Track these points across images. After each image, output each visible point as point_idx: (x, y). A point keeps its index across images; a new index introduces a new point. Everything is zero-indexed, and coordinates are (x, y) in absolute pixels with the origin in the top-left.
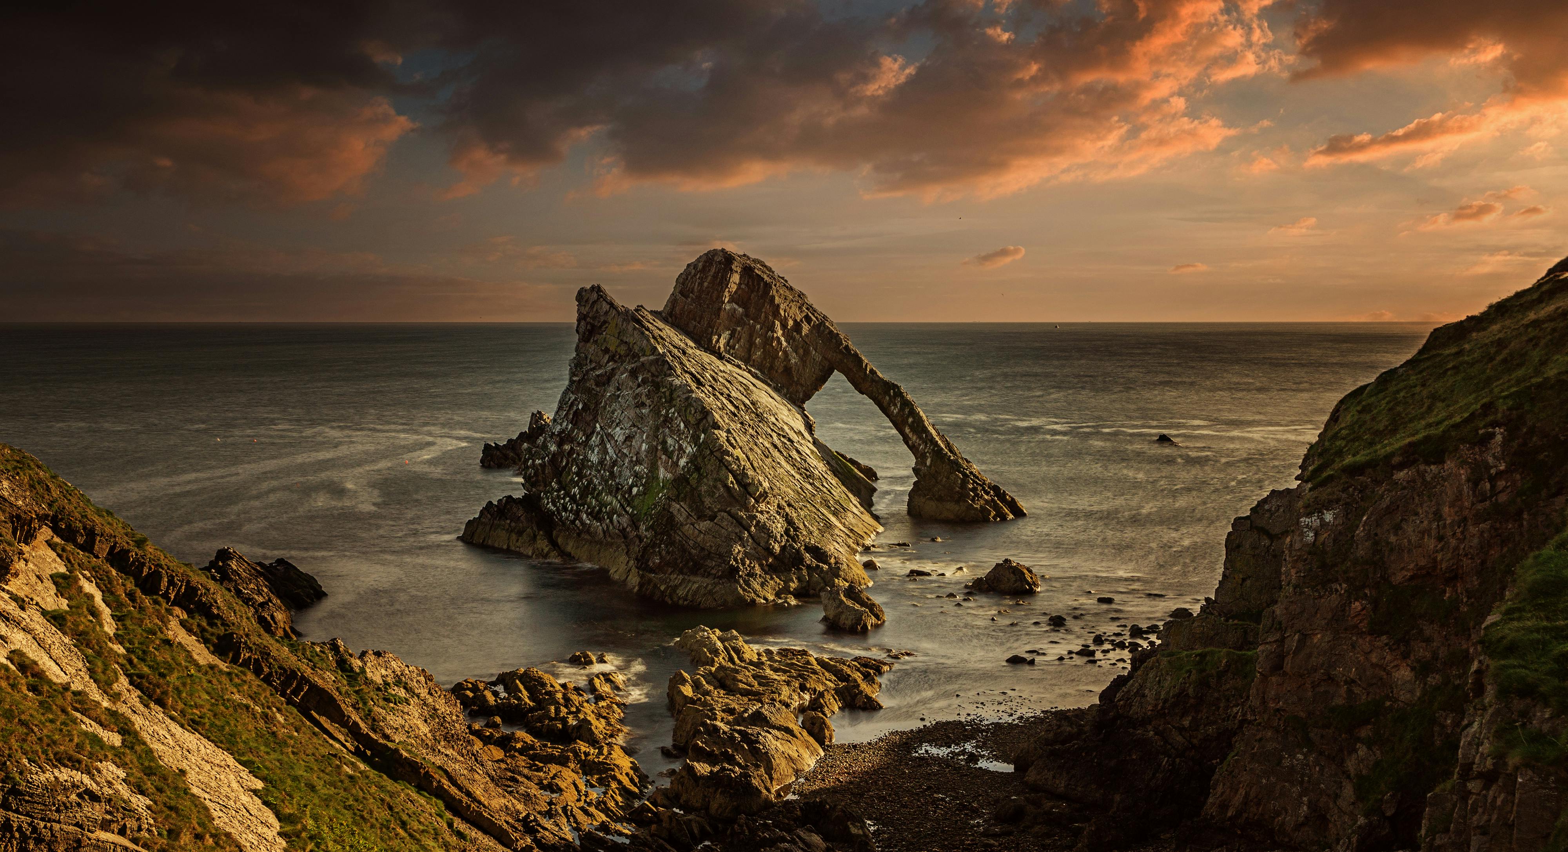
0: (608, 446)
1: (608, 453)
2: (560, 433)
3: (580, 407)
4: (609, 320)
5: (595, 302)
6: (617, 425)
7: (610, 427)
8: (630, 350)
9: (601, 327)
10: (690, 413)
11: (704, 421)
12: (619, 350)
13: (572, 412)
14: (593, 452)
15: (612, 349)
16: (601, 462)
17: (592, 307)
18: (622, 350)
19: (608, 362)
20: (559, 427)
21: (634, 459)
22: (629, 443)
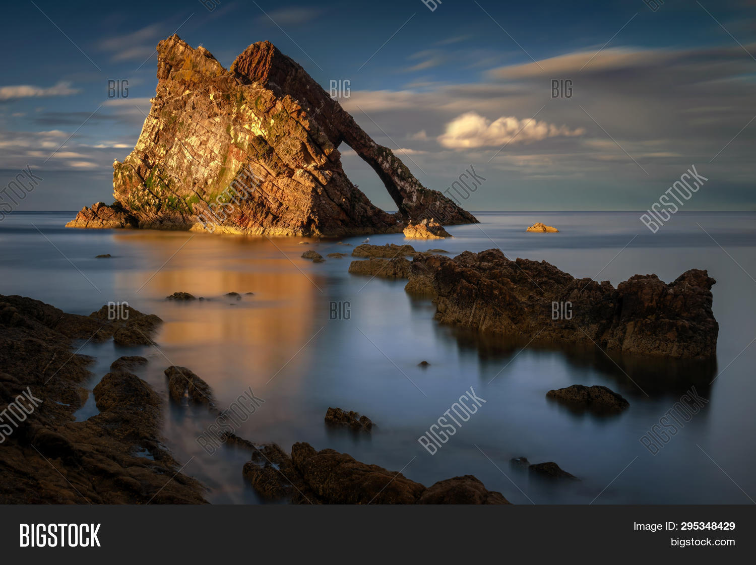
0: (186, 152)
1: (185, 157)
2: (145, 150)
3: (161, 127)
4: (185, 58)
5: (172, 47)
6: (193, 135)
7: (187, 137)
8: (202, 77)
9: (178, 65)
10: (261, 103)
11: (274, 109)
12: (193, 79)
13: (154, 133)
14: (173, 159)
15: (187, 79)
16: (179, 167)
17: (170, 51)
18: (196, 78)
19: (184, 91)
20: (144, 145)
21: (209, 157)
22: (204, 147)
